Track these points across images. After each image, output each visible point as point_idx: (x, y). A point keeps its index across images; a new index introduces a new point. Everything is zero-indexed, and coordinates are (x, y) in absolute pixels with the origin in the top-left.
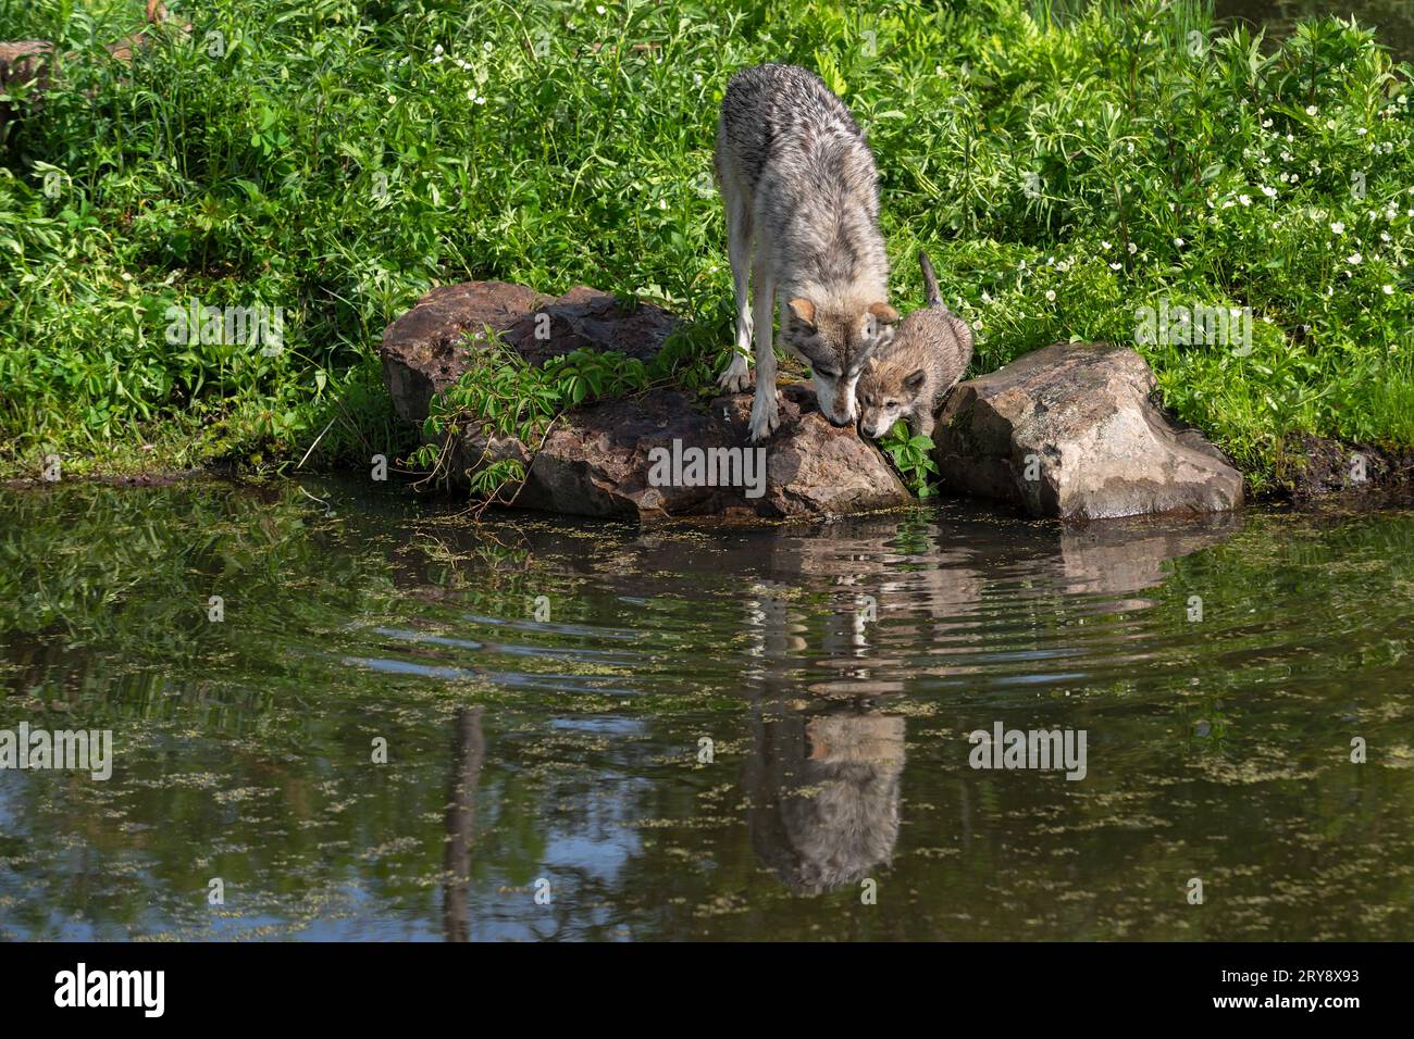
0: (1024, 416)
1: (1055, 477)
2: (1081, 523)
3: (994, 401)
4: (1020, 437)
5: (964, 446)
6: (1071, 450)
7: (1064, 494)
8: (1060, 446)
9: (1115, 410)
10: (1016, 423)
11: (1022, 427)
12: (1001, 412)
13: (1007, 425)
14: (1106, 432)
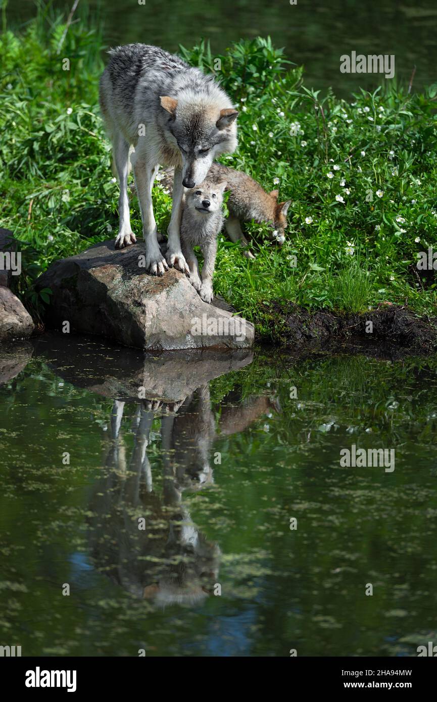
0: (115, 282)
1: (142, 321)
2: (159, 352)
3: (94, 272)
4: (114, 295)
5: (72, 299)
6: (150, 304)
7: (148, 332)
8: (145, 301)
9: (177, 281)
10: (110, 286)
11: (114, 289)
12: (99, 279)
13: (104, 288)
14: (172, 295)
